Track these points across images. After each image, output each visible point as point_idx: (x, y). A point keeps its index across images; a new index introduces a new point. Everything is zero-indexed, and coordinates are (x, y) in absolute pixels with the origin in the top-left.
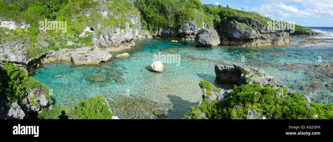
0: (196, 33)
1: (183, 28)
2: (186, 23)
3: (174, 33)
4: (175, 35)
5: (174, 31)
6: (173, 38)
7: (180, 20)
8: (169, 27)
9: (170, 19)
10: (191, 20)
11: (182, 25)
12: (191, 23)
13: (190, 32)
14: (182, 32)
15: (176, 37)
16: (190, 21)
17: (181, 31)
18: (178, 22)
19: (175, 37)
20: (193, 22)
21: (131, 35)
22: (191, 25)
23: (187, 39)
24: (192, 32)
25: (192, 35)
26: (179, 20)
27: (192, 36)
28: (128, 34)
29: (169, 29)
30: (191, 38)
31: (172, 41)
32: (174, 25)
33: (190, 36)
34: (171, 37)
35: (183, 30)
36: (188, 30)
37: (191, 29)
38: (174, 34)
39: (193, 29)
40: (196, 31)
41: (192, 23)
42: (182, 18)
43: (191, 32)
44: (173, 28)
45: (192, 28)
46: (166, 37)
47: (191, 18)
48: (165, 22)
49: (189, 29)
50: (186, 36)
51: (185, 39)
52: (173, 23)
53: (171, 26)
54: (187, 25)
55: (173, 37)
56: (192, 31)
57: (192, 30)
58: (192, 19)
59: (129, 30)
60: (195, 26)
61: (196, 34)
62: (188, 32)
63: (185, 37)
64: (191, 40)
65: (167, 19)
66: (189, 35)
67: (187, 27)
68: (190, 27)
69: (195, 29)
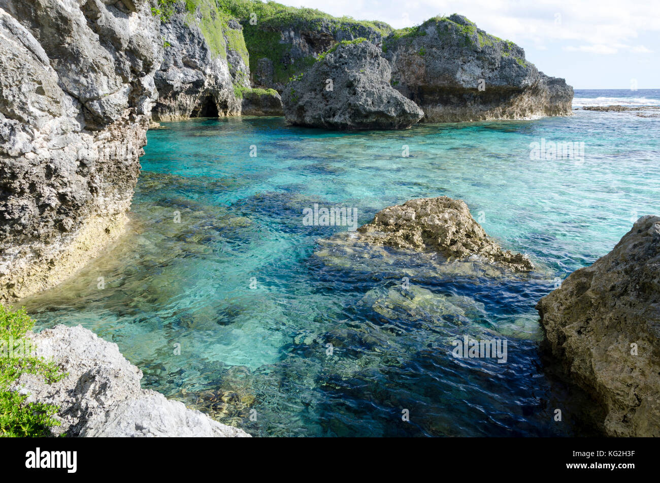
0: (206, 84)
12: (186, 27)
13: (182, 75)
16: (184, 18)
20: (197, 25)
22: (187, 36)
23: (167, 115)
24: (192, 75)
25: (189, 92)
30: (183, 109)
33: (179, 98)
36: (176, 63)
37: (189, 62)
39: (198, 63)
40: (208, 71)
41: (193, 26)
43: (190, 79)
45: (193, 57)
49: (180, 62)
56: (193, 72)
57: (194, 67)
58: (190, 7)
60: (208, 45)
61: (208, 90)
62: (175, 75)
66: (176, 92)
67: (172, 52)
68: (184, 51)
69: (204, 62)
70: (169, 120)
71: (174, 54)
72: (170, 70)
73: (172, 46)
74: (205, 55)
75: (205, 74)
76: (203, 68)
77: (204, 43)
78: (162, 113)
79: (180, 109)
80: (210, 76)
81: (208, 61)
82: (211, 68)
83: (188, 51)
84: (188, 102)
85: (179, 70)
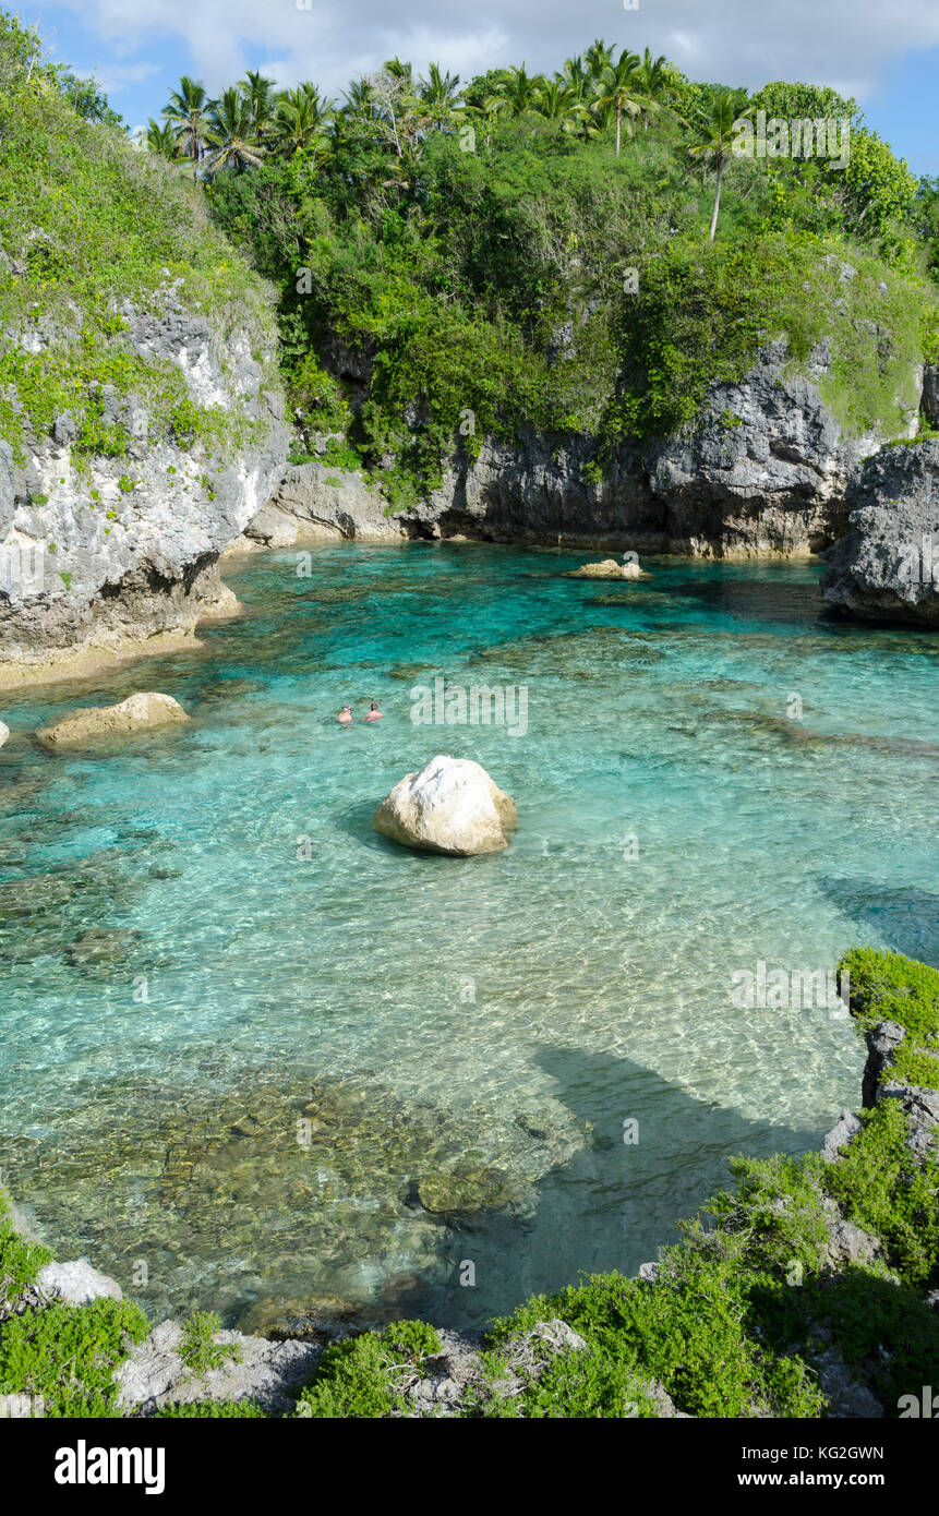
0: (826, 490)
1: (699, 438)
2: (728, 385)
3: (611, 491)
4: (622, 515)
5: (607, 474)
6: (604, 539)
7: (676, 357)
8: (560, 437)
9: (571, 355)
10: (789, 353)
11: (690, 407)
12: (778, 388)
13: (765, 476)
14: (688, 478)
15: (630, 529)
16: (776, 371)
17: (677, 470)
18: (649, 386)
19: (622, 529)
20: (809, 381)
21: (197, 515)
22: (780, 404)
23: (740, 546)
24: (787, 473)
25: (787, 506)
26: (659, 362)
27: (789, 523)
28: (160, 511)
29: (562, 457)
30: (777, 538)
31: (592, 569)
32: (607, 415)
33: (766, 515)
34: (585, 529)
35: (699, 461)
36: (751, 454)
37: (783, 451)
38: (608, 504)
39: (802, 451)
40: (829, 465)
41: (794, 385)
42: (690, 342)
43: (781, 482)
44: (601, 438)
45: (792, 441)
46: (532, 527)
47: (780, 340)
48: (526, 383)
49: (763, 450)
50: (730, 522)
51: (719, 553)
52: (603, 393)
53: (585, 421)
54: (746, 406)
55: (599, 531)
56: (790, 468)
57: (793, 458)
58: (799, 349)
59: (171, 470)
60: (828, 417)
61: (833, 501)
62: (748, 477)
63: (716, 533)
64: (775, 555)
65: (538, 348)
66: (756, 506)
67: (745, 435)
68: (775, 432)
69: (816, 450)
70: (743, 557)
71: (748, 439)
72: (738, 469)
73: (745, 423)
74: (817, 438)
75: (819, 472)
76: (815, 461)
77: (817, 414)
78: (729, 543)
79: (771, 537)
80: (836, 475)
81: (827, 448)
82: (838, 460)
83: (782, 432)
84: (789, 525)
85: (760, 467)
